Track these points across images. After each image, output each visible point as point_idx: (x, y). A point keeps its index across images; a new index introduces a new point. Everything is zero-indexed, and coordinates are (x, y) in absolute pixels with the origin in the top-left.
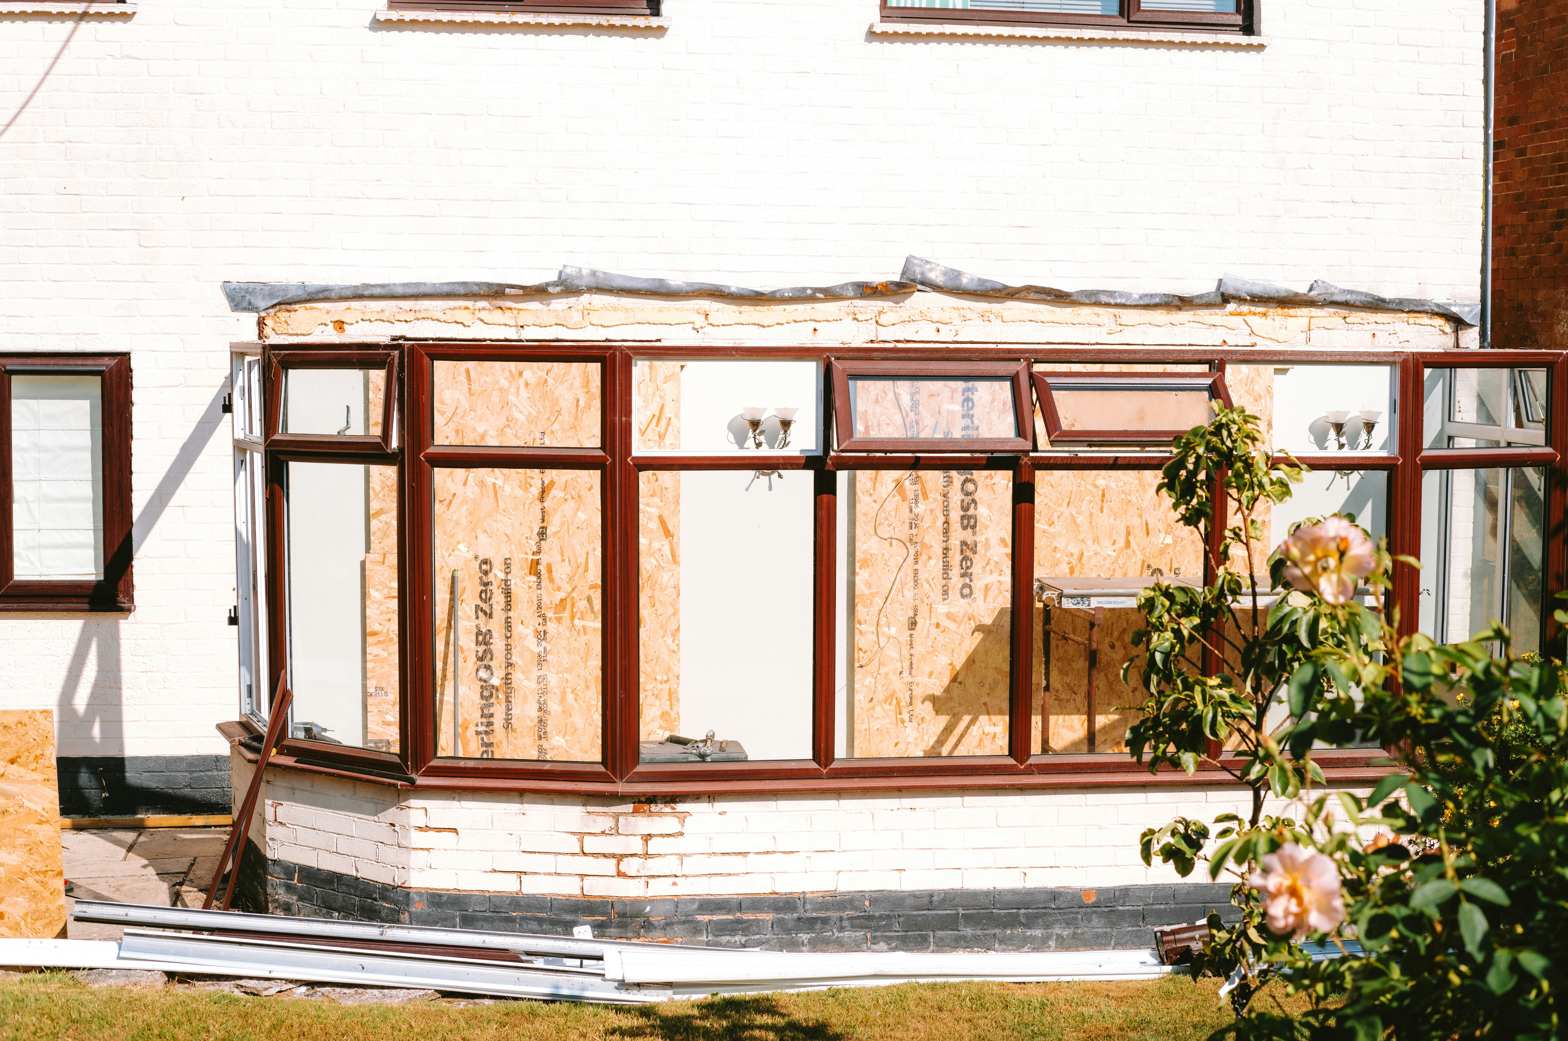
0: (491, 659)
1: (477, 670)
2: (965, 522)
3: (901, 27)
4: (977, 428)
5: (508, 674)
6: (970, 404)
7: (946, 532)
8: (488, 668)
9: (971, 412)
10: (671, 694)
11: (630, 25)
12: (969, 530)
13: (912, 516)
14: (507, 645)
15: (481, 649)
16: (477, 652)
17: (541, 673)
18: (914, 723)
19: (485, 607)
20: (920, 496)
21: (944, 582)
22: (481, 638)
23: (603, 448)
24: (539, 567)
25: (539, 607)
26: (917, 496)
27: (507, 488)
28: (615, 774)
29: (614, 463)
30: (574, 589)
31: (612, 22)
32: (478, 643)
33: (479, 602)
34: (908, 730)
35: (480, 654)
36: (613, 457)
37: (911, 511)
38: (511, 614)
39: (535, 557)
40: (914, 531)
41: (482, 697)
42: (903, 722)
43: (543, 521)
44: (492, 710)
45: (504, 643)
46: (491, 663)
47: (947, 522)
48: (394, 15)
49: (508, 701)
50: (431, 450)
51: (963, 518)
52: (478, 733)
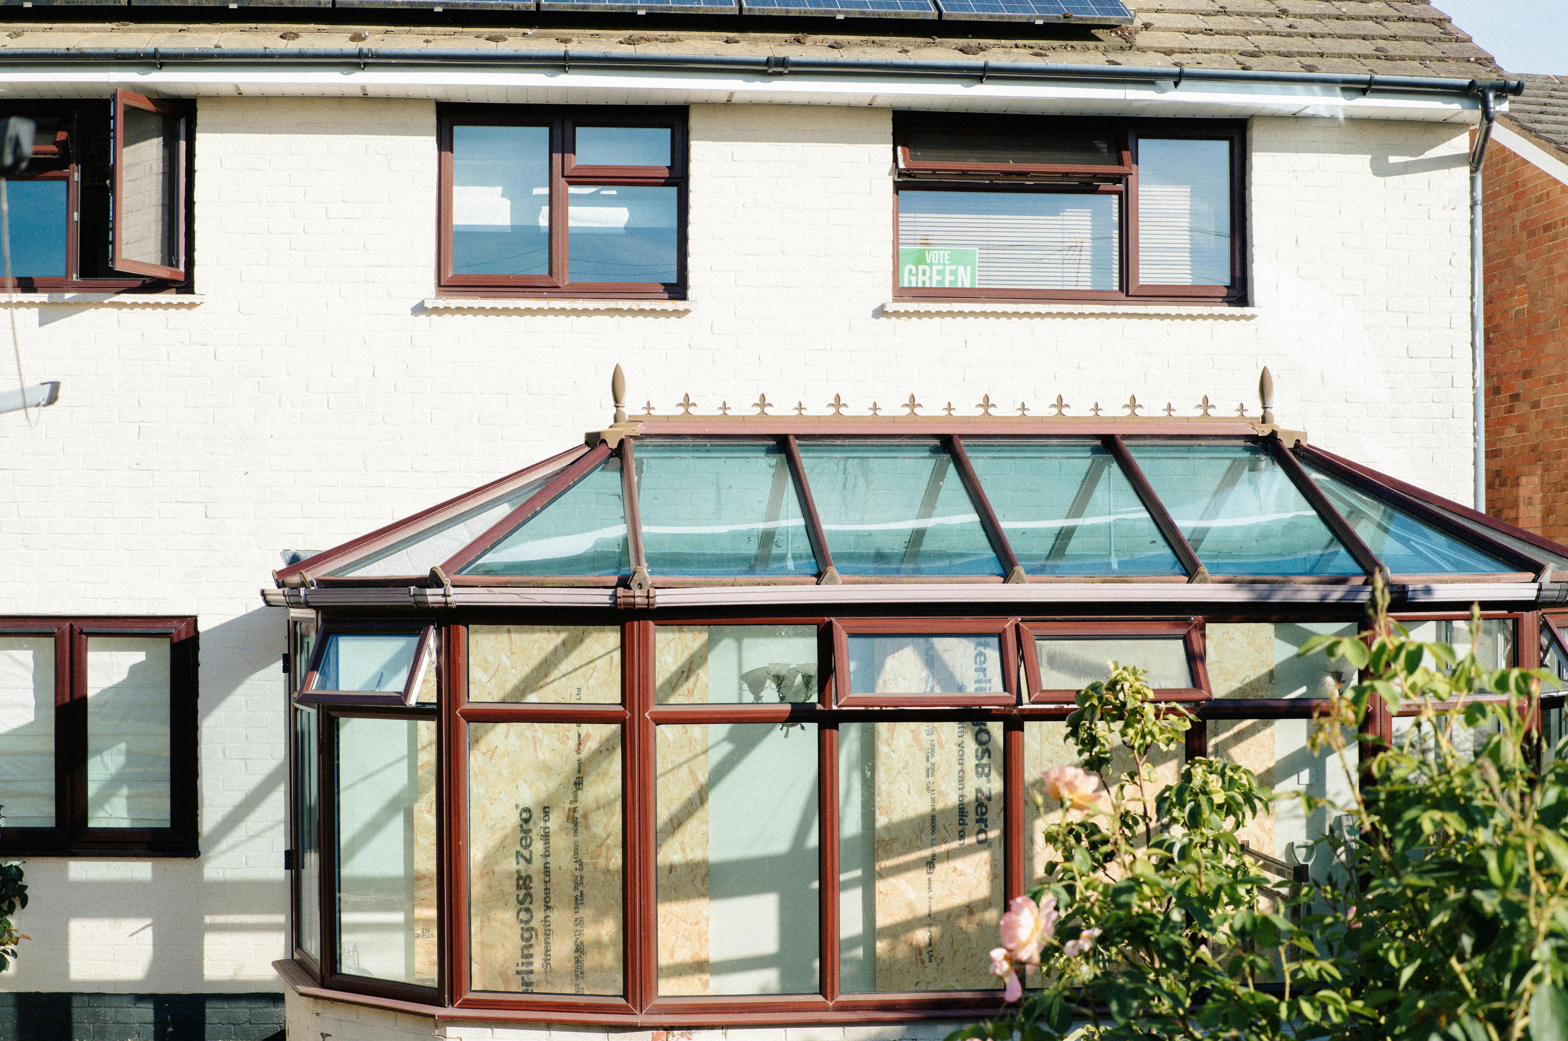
0: (531, 903)
1: (518, 913)
2: (980, 770)
3: (912, 307)
4: (990, 681)
5: (547, 917)
6: (983, 659)
7: (961, 780)
8: (528, 910)
9: (984, 666)
10: (701, 935)
11: (658, 309)
12: (984, 778)
13: (929, 765)
14: (546, 889)
15: (522, 892)
16: (518, 896)
17: (578, 916)
18: (934, 964)
19: (526, 853)
20: (937, 746)
21: (960, 828)
22: (521, 882)
23: (623, 703)
24: (576, 815)
25: (576, 853)
26: (933, 746)
27: (546, 741)
28: (635, 1006)
29: (632, 718)
30: (608, 836)
31: (642, 307)
32: (518, 887)
33: (519, 848)
34: (928, 971)
35: (521, 898)
36: (632, 711)
37: (928, 760)
38: (549, 860)
39: (572, 806)
40: (931, 779)
41: (522, 938)
42: (923, 962)
43: (579, 771)
44: (531, 951)
45: (543, 886)
46: (531, 907)
47: (962, 771)
48: (442, 303)
49: (547, 943)
50: (467, 706)
51: (977, 766)
52: (518, 973)
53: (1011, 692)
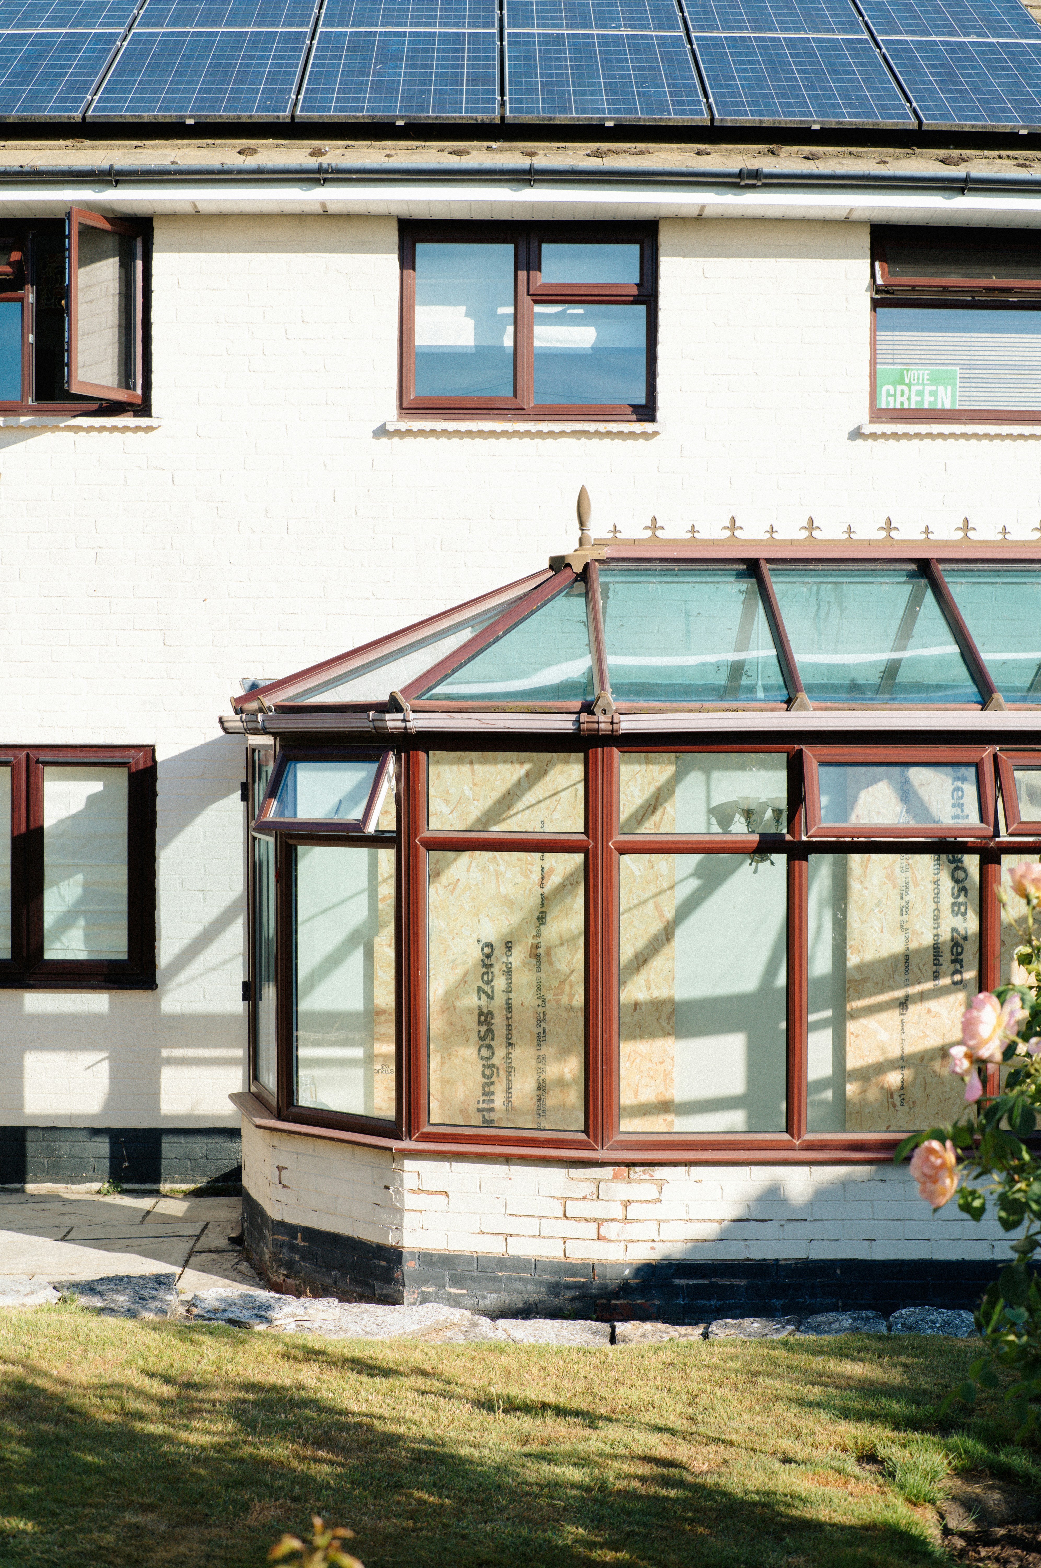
0: (492, 1039)
1: (479, 1050)
2: (956, 908)
3: (889, 428)
4: (967, 816)
5: (509, 1053)
6: (960, 794)
7: (936, 919)
8: (489, 1047)
9: (961, 801)
10: (667, 1075)
11: (626, 431)
12: (960, 917)
13: (903, 903)
14: (508, 1025)
15: (484, 1029)
16: (479, 1032)
17: (541, 1053)
18: (906, 1108)
19: (487, 988)
20: (911, 884)
21: (935, 968)
22: (482, 1018)
23: (586, 832)
24: (540, 951)
25: (539, 988)
26: (907, 883)
27: (509, 875)
28: (596, 1142)
29: (596, 846)
30: (572, 972)
31: (609, 429)
32: (480, 1023)
33: (481, 984)
34: (900, 1114)
35: (482, 1034)
36: (595, 840)
37: (902, 898)
38: (511, 995)
39: (535, 941)
40: (905, 918)
41: (484, 1075)
42: (894, 1106)
43: (543, 905)
44: (492, 1088)
45: (505, 1023)
46: (493, 1043)
47: (937, 909)
48: (403, 426)
49: (508, 1080)
50: (426, 834)
51: (953, 904)
52: (479, 1110)
53: (988, 824)
